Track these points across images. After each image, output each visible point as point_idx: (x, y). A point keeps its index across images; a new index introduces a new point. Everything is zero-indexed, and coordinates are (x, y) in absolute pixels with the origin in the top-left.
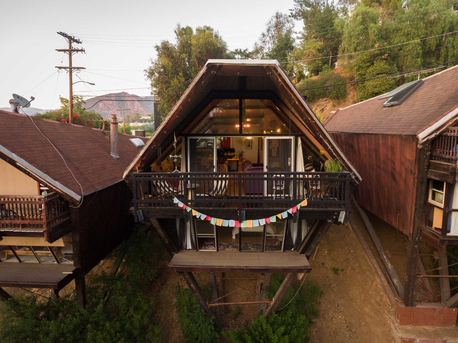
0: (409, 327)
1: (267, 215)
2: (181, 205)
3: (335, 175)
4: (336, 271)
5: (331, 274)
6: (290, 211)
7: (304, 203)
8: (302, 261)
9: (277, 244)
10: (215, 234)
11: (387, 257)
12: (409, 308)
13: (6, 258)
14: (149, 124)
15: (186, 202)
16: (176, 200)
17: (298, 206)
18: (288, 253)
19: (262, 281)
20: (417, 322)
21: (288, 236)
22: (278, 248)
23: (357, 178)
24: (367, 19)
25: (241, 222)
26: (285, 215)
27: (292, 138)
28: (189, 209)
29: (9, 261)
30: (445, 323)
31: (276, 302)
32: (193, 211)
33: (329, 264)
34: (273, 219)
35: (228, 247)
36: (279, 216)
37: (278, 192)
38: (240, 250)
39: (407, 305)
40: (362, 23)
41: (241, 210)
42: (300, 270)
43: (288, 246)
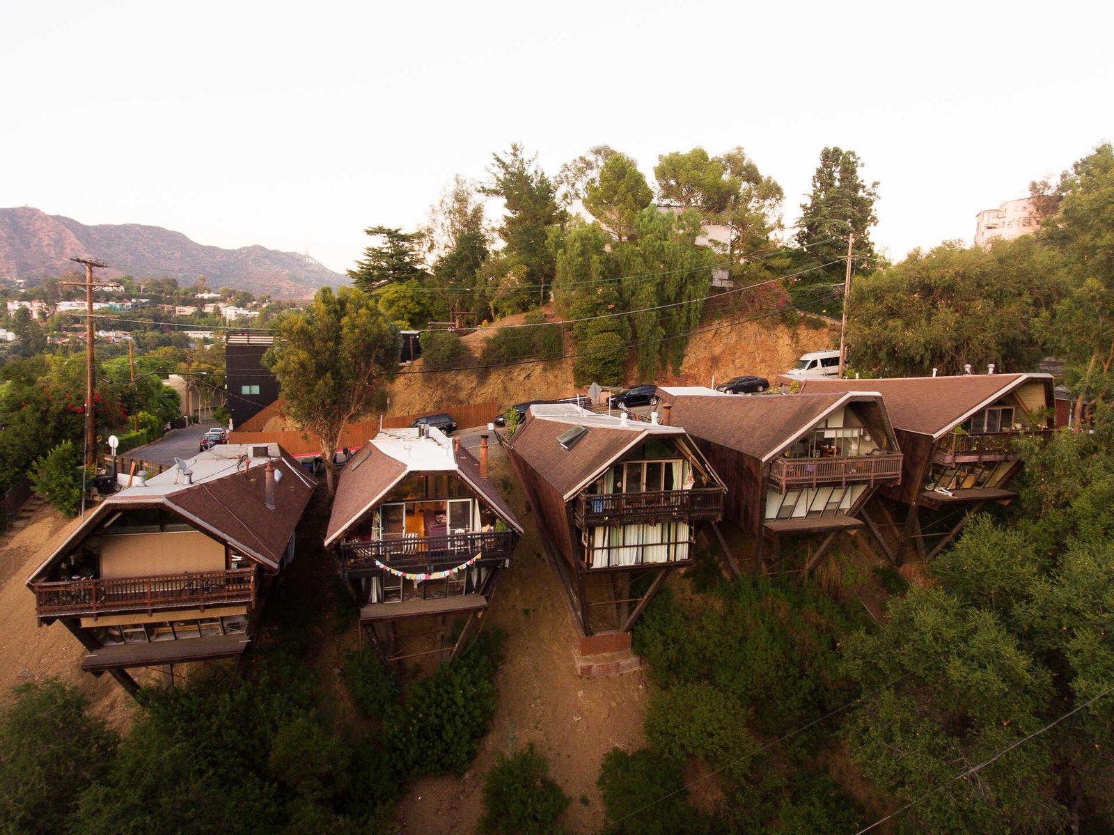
0: (589, 657)
1: (450, 567)
2: (382, 566)
3: (501, 533)
4: (526, 612)
5: (522, 617)
6: (468, 563)
7: (479, 556)
8: (481, 601)
9: (459, 589)
10: (401, 586)
11: (573, 590)
12: (589, 637)
13: (154, 636)
14: (118, 306)
15: (386, 564)
16: (378, 563)
17: (474, 559)
18: (469, 596)
19: (442, 633)
20: (596, 651)
21: (469, 581)
22: (461, 592)
23: (520, 532)
24: (588, 247)
25: (430, 574)
26: (464, 566)
27: (470, 500)
28: (388, 569)
29: (158, 640)
30: (621, 648)
31: (459, 646)
32: (392, 570)
33: (520, 606)
34: (455, 570)
35: (411, 597)
36: (460, 567)
37: (458, 546)
38: (425, 599)
39: (587, 635)
40: (583, 253)
41: (430, 566)
42: (479, 609)
43: (469, 589)
